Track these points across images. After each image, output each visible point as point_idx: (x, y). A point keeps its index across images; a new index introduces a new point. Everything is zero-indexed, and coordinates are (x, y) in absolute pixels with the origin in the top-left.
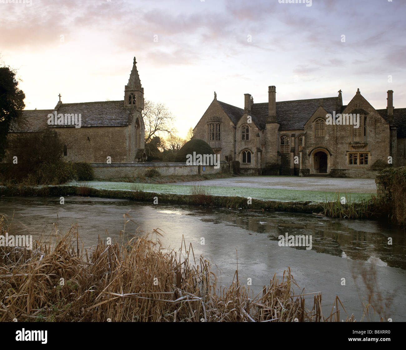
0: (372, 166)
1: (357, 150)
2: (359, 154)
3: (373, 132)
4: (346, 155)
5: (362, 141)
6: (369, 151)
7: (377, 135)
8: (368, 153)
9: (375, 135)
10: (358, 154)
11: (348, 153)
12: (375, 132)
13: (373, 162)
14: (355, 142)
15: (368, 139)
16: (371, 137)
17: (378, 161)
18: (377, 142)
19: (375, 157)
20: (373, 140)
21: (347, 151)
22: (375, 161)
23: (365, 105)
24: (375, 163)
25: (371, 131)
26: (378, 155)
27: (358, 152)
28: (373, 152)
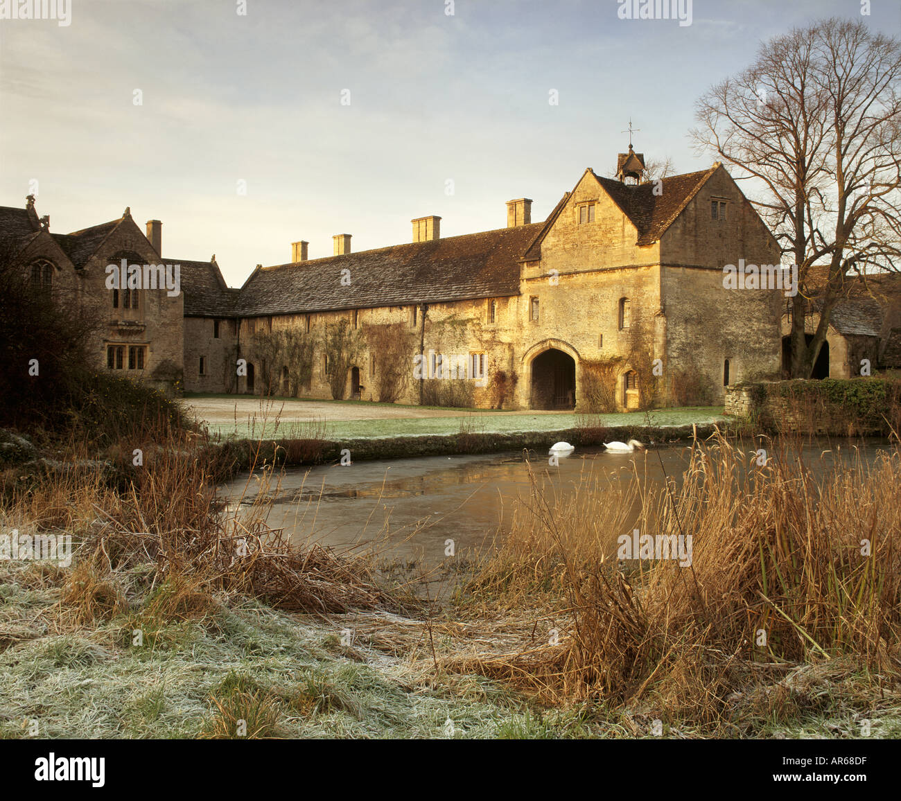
0: (154, 373)
1: (125, 339)
2: (130, 346)
3: (155, 303)
4: (103, 348)
5: (142, 321)
6: (149, 343)
7: (162, 311)
8: (146, 347)
9: (160, 310)
10: (127, 347)
11: (107, 344)
12: (160, 304)
13: (156, 366)
14: (128, 323)
15: (147, 318)
16: (152, 312)
17: (165, 363)
18: (162, 324)
19: (158, 354)
20: (155, 319)
21: (106, 341)
22: (159, 362)
23: (141, 245)
24: (158, 367)
25: (152, 301)
26: (164, 351)
27: (128, 342)
28: (156, 345)
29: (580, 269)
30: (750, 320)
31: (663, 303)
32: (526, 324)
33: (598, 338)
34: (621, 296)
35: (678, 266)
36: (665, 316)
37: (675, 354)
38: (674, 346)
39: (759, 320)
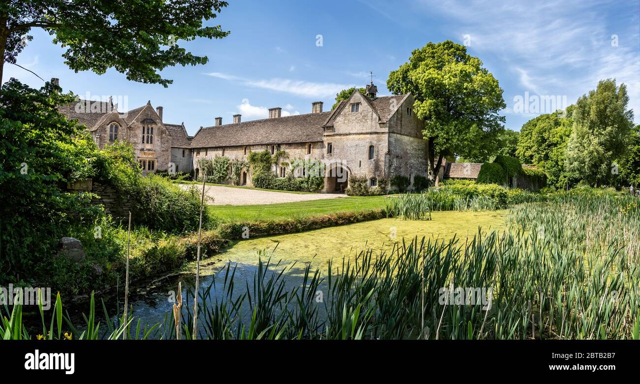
6: (156, 158)
8: (155, 160)
10: (148, 160)
11: (139, 159)
18: (162, 150)
19: (160, 164)
21: (138, 157)
26: (163, 162)
27: (148, 158)
29: (351, 132)
30: (418, 158)
31: (389, 150)
32: (325, 155)
33: (359, 163)
34: (370, 145)
35: (395, 133)
36: (390, 154)
37: (392, 171)
38: (392, 167)
39: (421, 158)
